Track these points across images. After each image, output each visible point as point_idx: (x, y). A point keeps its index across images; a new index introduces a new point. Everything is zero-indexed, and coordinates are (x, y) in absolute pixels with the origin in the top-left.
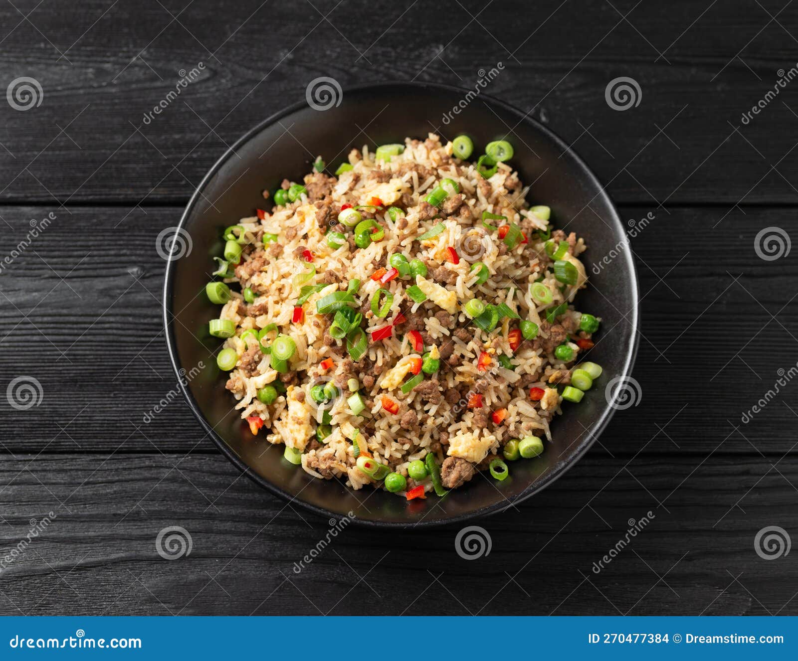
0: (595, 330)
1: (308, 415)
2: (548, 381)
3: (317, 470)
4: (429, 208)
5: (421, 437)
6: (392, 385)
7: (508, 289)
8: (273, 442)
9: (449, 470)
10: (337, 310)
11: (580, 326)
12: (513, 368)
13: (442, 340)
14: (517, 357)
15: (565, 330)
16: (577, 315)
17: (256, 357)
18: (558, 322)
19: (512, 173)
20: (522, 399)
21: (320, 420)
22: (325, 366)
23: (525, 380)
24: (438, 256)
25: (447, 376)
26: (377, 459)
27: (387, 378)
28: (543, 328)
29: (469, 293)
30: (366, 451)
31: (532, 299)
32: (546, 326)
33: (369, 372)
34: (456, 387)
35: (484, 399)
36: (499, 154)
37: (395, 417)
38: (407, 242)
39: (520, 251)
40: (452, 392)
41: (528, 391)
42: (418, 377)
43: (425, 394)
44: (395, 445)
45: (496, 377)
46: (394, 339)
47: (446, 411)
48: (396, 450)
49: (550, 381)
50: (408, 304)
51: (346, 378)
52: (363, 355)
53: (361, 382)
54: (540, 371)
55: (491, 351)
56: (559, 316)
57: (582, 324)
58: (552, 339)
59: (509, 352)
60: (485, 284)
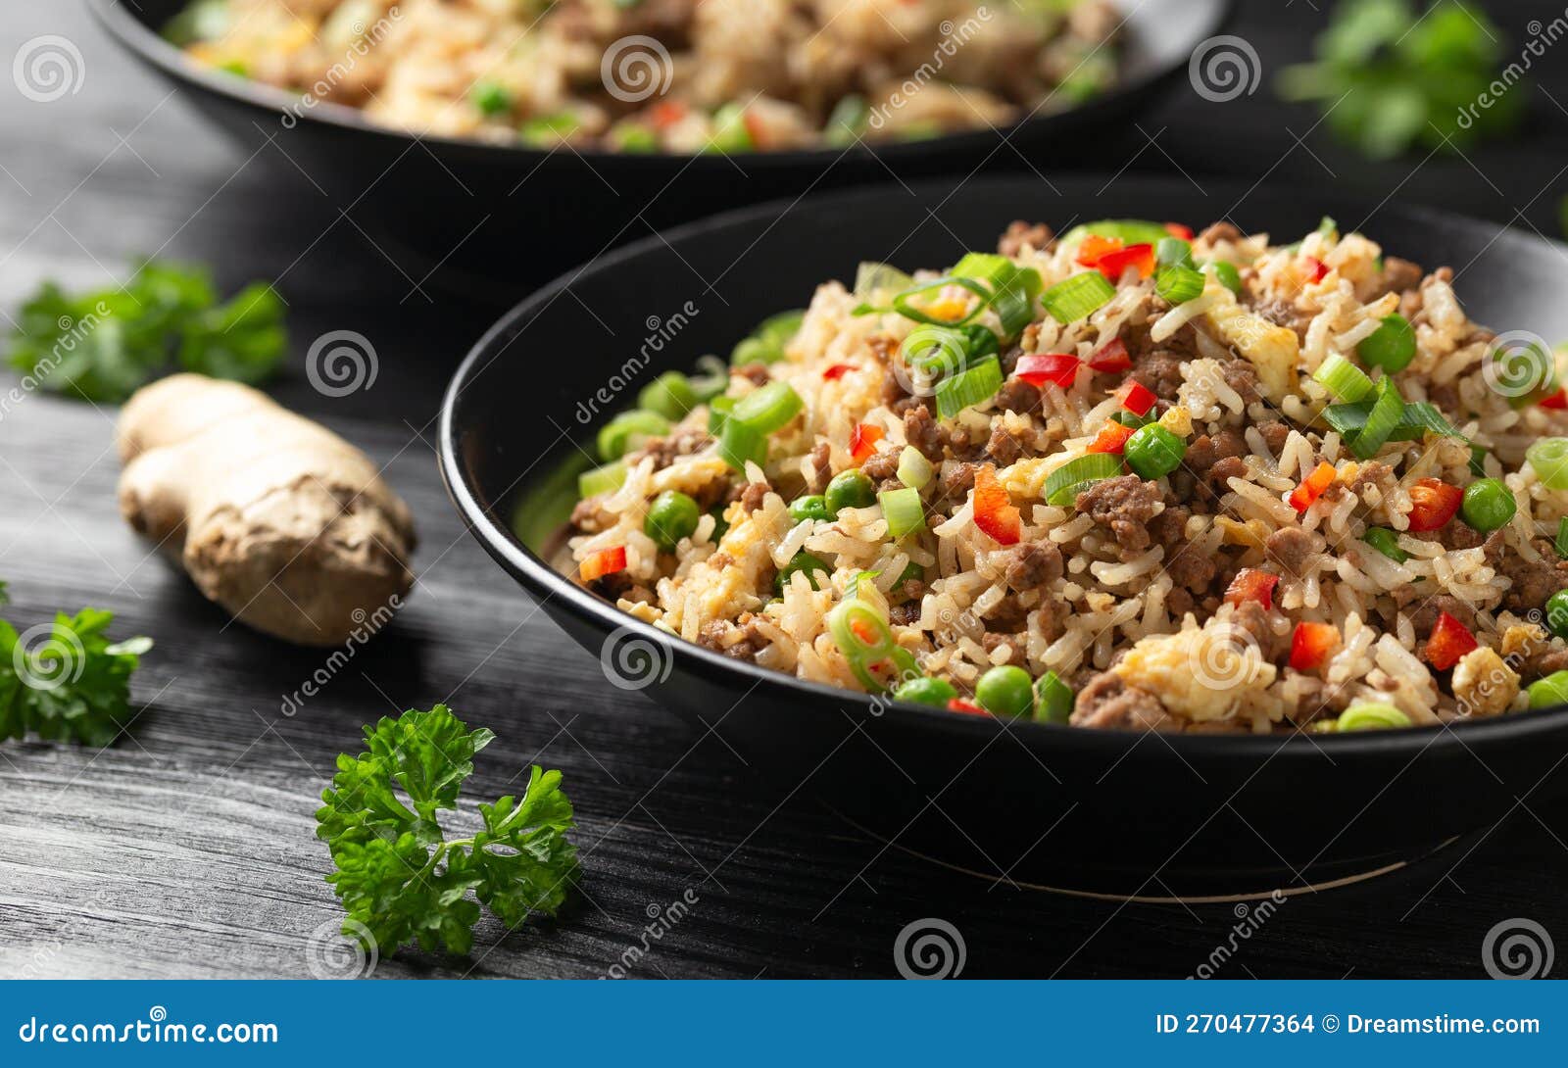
1: (758, 549)
6: (1023, 481)
9: (1098, 701)
17: (686, 443)
44: (966, 645)
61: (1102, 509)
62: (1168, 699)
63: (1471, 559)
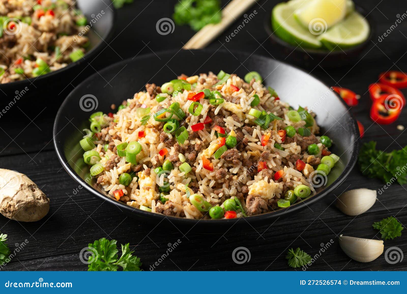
1: (154, 183)
8: (131, 205)
9: (251, 202)
12: (284, 149)
14: (286, 144)
17: (116, 159)
20: (292, 168)
25: (243, 151)
33: (191, 152)
37: (211, 174)
40: (247, 160)
41: (295, 164)
43: (230, 158)
44: (212, 195)
46: (206, 132)
47: (244, 171)
48: (214, 198)
49: (308, 161)
50: (212, 110)
51: (177, 154)
52: (186, 142)
53: (187, 157)
58: (305, 142)
61: (228, 158)
62: (263, 197)
63: (294, 145)
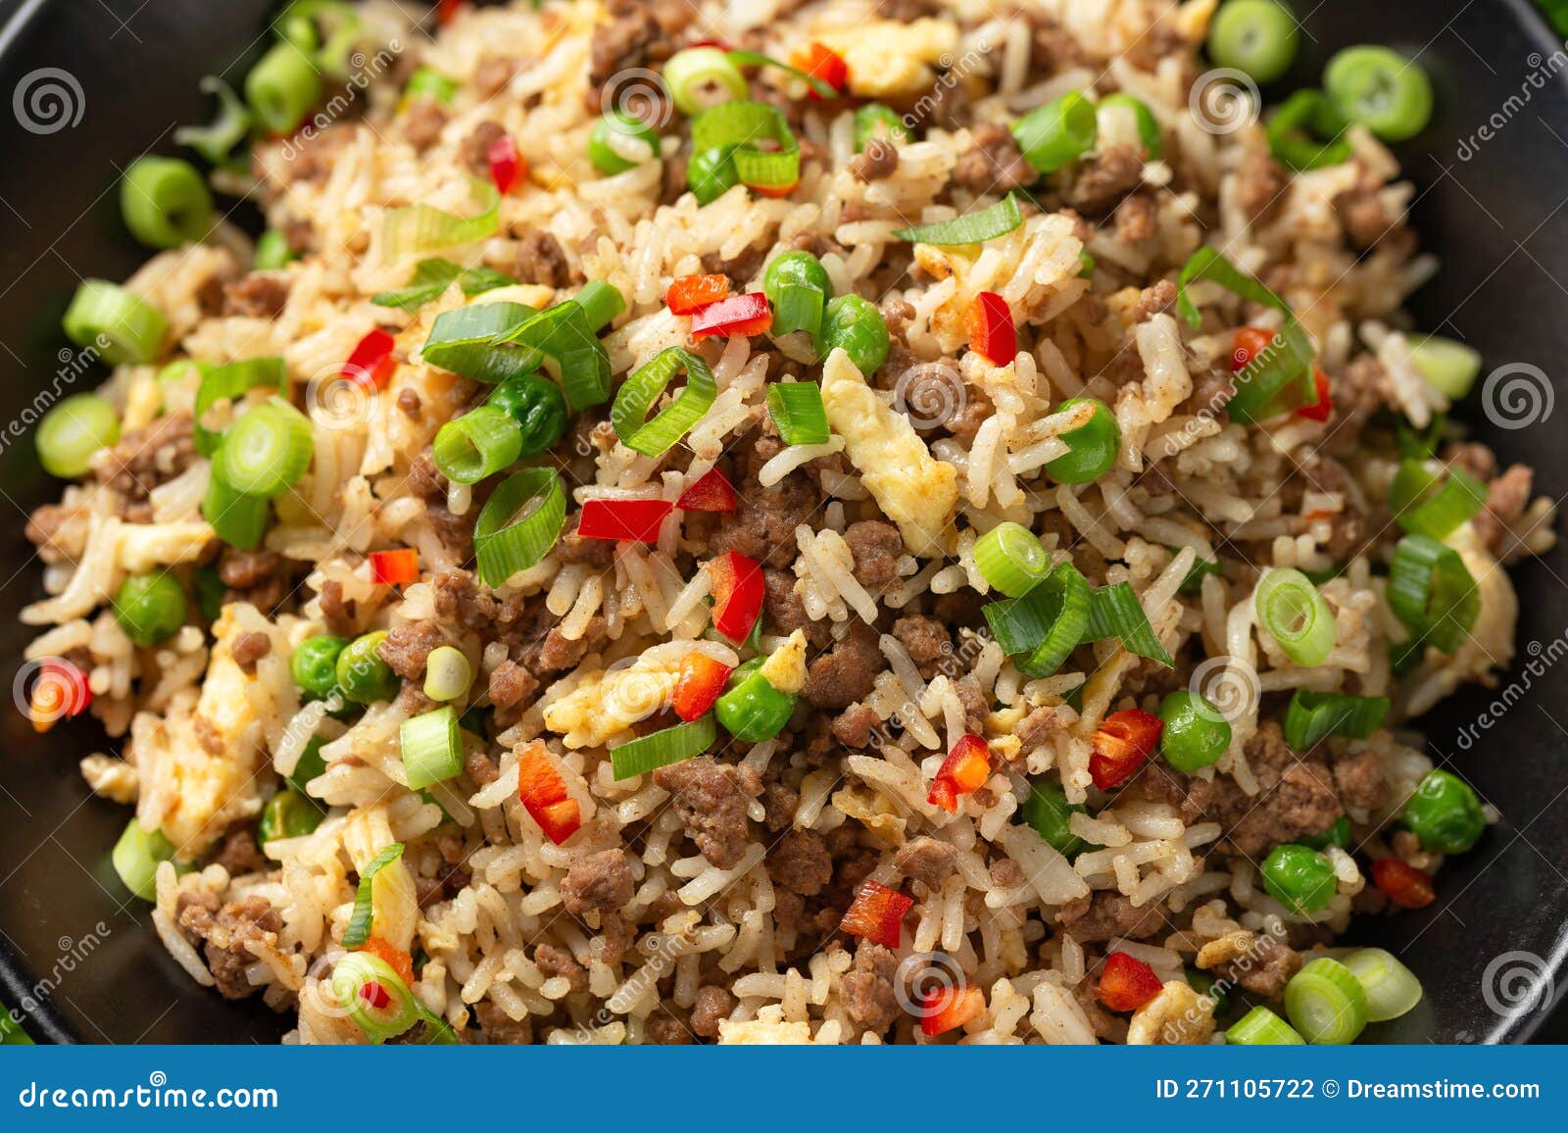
0: (1456, 845)
2: (1195, 955)
3: (201, 946)
4: (1004, 151)
5: (626, 969)
6: (586, 727)
7: (1173, 551)
8: (99, 784)
10: (501, 377)
11: (1405, 809)
12: (1074, 850)
13: (838, 633)
14: (1107, 814)
15: (1340, 793)
16: (1415, 764)
17: (166, 457)
18: (1325, 754)
19: (1390, 182)
20: (1064, 985)
21: (285, 761)
22: (381, 572)
23: (1100, 915)
24: (949, 318)
25: (809, 779)
26: (431, 991)
27: (578, 694)
28: (1253, 754)
29: (1010, 496)
30: (404, 944)
31: (1254, 630)
32: (1269, 750)
33: (526, 653)
34: (828, 837)
35: (913, 924)
36: (1370, 98)
37: (552, 853)
38: (866, 237)
39: (1282, 443)
40: (805, 846)
41: (1098, 962)
42: (691, 734)
43: (694, 811)
44: (515, 963)
45: (992, 852)
46: (662, 560)
47: (753, 907)
48: (516, 985)
49: (1201, 961)
50: (759, 446)
51: (434, 637)
52: (525, 577)
53: (481, 678)
54: (1176, 906)
55: (1007, 744)
56: (1341, 740)
57: (1419, 804)
58: (1273, 808)
59: (1078, 781)
60: (1092, 495)
